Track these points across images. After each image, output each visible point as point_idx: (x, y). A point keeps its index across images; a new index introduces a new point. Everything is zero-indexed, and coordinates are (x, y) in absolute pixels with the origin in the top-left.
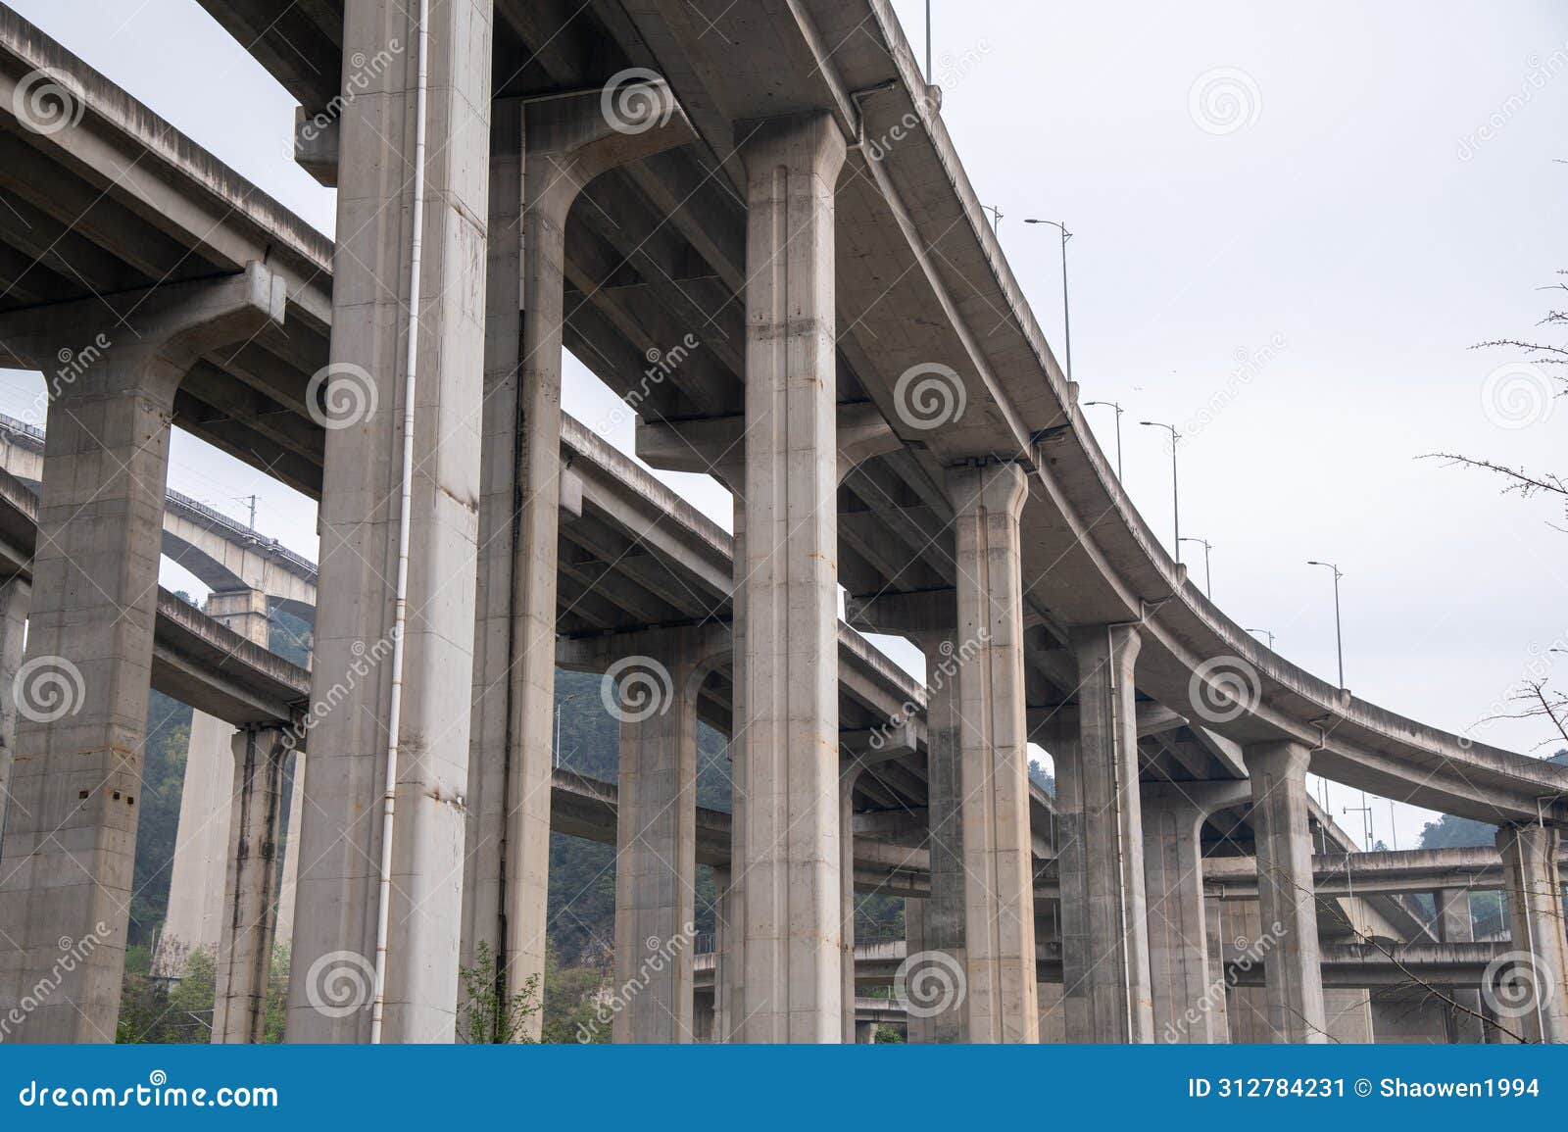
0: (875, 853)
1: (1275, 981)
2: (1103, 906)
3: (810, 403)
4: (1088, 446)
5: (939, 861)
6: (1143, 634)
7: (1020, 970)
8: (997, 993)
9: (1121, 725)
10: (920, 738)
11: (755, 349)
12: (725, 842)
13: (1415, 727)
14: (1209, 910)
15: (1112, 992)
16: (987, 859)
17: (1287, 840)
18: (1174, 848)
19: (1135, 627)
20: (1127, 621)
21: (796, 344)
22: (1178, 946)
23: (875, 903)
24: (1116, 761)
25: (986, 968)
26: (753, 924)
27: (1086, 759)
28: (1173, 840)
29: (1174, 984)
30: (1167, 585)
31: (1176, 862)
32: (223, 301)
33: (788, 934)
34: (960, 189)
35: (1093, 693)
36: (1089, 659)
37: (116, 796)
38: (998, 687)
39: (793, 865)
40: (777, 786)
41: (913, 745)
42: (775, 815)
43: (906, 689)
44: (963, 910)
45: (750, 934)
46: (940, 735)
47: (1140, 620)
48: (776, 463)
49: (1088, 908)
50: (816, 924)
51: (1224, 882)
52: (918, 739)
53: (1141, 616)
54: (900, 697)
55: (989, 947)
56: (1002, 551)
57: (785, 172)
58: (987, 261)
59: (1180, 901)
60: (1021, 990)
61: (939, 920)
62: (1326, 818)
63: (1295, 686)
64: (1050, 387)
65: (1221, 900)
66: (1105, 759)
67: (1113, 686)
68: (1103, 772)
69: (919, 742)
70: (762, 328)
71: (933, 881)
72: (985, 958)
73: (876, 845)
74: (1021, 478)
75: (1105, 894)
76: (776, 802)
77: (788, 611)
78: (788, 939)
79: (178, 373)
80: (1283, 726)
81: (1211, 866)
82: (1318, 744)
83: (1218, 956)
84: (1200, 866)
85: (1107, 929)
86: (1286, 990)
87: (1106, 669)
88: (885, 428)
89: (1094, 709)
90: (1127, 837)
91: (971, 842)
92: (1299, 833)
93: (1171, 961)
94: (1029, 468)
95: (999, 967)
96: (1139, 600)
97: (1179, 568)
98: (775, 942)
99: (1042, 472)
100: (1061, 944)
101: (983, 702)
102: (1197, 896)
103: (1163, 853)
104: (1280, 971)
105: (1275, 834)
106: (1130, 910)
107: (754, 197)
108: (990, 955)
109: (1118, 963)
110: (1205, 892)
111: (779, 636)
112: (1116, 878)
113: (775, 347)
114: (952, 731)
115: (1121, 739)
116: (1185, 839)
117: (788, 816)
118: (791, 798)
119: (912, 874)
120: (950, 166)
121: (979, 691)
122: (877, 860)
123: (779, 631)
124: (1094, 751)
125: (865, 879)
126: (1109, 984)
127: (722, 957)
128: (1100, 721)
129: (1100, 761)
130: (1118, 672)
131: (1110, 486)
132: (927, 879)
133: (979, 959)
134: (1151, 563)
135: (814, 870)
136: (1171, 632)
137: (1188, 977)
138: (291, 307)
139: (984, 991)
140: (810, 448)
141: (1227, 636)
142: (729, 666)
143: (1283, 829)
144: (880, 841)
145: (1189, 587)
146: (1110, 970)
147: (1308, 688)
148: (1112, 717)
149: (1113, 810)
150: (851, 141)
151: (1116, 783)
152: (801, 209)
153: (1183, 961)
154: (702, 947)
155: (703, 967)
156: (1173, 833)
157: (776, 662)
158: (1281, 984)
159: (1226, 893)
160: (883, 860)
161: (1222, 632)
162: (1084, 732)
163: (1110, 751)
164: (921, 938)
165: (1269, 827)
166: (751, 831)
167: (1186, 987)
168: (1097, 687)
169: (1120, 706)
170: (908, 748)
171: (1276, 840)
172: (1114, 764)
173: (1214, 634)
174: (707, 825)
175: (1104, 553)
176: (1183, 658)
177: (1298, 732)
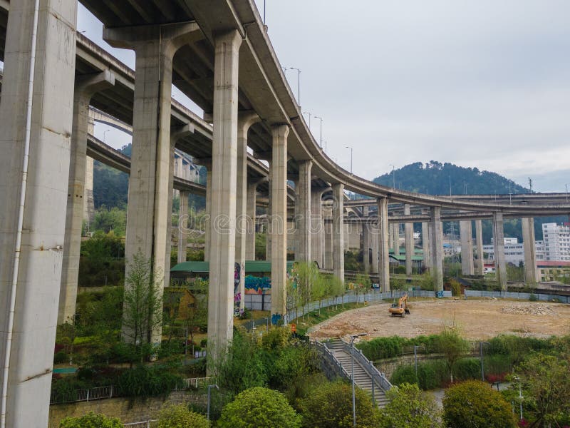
3: (230, 107)
4: (303, 121)
6: (312, 162)
11: (216, 92)
13: (364, 180)
14: (322, 210)
15: (303, 236)
17: (339, 203)
18: (317, 199)
20: (309, 160)
21: (227, 91)
24: (306, 189)
31: (317, 202)
32: (99, 79)
34: (273, 54)
35: (302, 175)
36: (301, 167)
37: (77, 196)
41: (267, 180)
48: (221, 123)
51: (326, 205)
52: (268, 178)
53: (313, 158)
56: (283, 145)
57: (225, 44)
58: (280, 75)
59: (317, 209)
63: (342, 173)
64: (294, 107)
67: (306, 173)
70: (218, 87)
74: (288, 128)
77: (223, 162)
79: (90, 96)
80: (339, 180)
82: (346, 184)
84: (322, 202)
87: (305, 170)
88: (258, 116)
90: (308, 205)
92: (341, 197)
94: (289, 126)
96: (313, 155)
97: (321, 149)
99: (292, 127)
102: (320, 208)
103: (315, 201)
105: (337, 197)
107: (217, 51)
110: (322, 207)
112: (305, 213)
113: (221, 92)
116: (319, 198)
120: (270, 48)
128: (303, 181)
130: (308, 170)
131: (308, 131)
134: (315, 148)
136: (318, 161)
138: (116, 81)
140: (230, 119)
143: (338, 201)
145: (323, 152)
146: (303, 231)
147: (345, 173)
149: (305, 199)
150: (243, 38)
152: (229, 54)
156: (317, 196)
159: (326, 207)
161: (329, 162)
162: (300, 183)
163: (305, 187)
165: (336, 195)
175: (306, 145)
176: (321, 167)
177: (343, 182)
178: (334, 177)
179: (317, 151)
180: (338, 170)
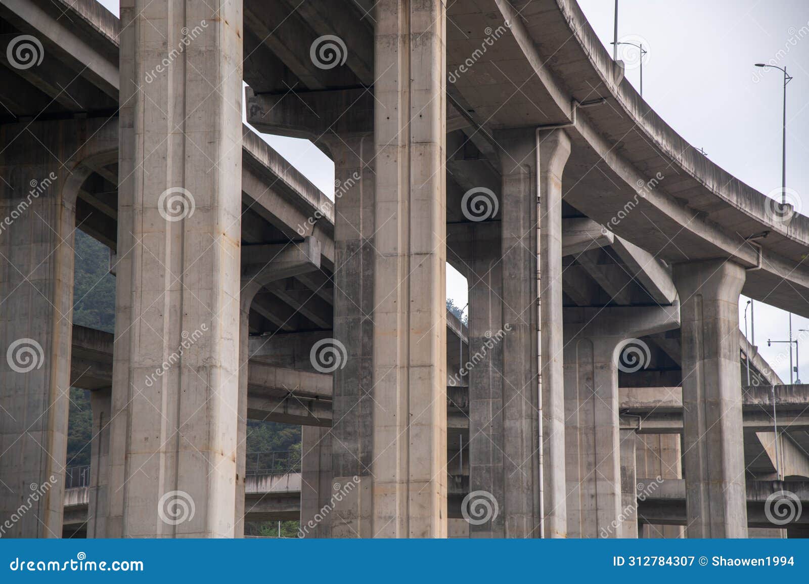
0: (271, 378)
1: (697, 514)
2: (519, 431)
5: (343, 382)
6: (573, 137)
7: (430, 494)
8: (405, 520)
9: (546, 237)
10: (325, 254)
12: (106, 363)
14: (625, 444)
15: (524, 522)
16: (399, 375)
17: (716, 366)
18: (590, 377)
19: (565, 130)
20: (557, 124)
22: (590, 480)
23: (267, 436)
24: (539, 276)
25: (394, 493)
26: (138, 436)
27: (506, 273)
28: (589, 368)
29: (584, 520)
30: (604, 85)
31: (592, 392)
33: (177, 446)
35: (517, 202)
36: (514, 165)
38: (417, 187)
39: (185, 371)
40: (169, 281)
41: (317, 262)
42: (167, 315)
43: (311, 200)
44: (369, 434)
45: (134, 447)
46: (348, 247)
47: (571, 123)
49: (501, 436)
50: (209, 436)
51: (640, 414)
52: (322, 255)
53: (572, 118)
54: (305, 210)
55: (398, 471)
56: (426, 36)
59: (595, 434)
60: (431, 516)
61: (341, 445)
62: (751, 349)
63: (734, 200)
65: (637, 433)
66: (527, 273)
67: (539, 195)
68: (524, 288)
69: (324, 259)
71: (335, 407)
72: (392, 482)
73: (273, 369)
75: (521, 416)
76: (167, 300)
77: (185, 85)
78: (177, 452)
80: (718, 243)
81: (628, 396)
82: (755, 263)
83: (632, 492)
84: (617, 397)
85: (522, 455)
86: (709, 524)
87: (532, 176)
89: (518, 220)
90: (547, 356)
91: (381, 358)
92: (729, 359)
93: (583, 495)
95: (408, 490)
96: (572, 100)
97: (615, 66)
98: (162, 456)
100: (468, 477)
101: (400, 205)
102: (613, 427)
103: (578, 383)
104: (703, 505)
105: (704, 359)
106: (547, 434)
108: (398, 478)
109: (533, 490)
110: (621, 424)
111: (175, 112)
112: (535, 401)
114: (362, 244)
115: (546, 253)
116: (602, 367)
117: (181, 315)
118: (185, 295)
119: (312, 401)
121: (396, 191)
122: (273, 385)
123: (175, 106)
124: (515, 266)
125: (259, 405)
126: (522, 513)
127: (98, 488)
128: (523, 233)
129: (522, 275)
130: (545, 179)
132: (328, 407)
133: (386, 483)
134: (586, 58)
135: (209, 376)
136: (604, 136)
137: (599, 512)
139: (390, 517)
141: (664, 142)
142: (113, 167)
143: (712, 352)
144: (278, 365)
145: (626, 86)
146: (524, 500)
147: (748, 202)
148: (536, 228)
149: (534, 329)
151: (538, 300)
153: (594, 496)
154: (74, 481)
155: (74, 501)
156: (590, 360)
157: (171, 142)
158: (704, 518)
159: (643, 425)
160: (279, 386)
161: (658, 138)
162: (505, 245)
163: (532, 265)
164: (318, 470)
165: (698, 352)
166: (137, 335)
167: (597, 524)
168: (522, 196)
169: (546, 218)
170: (311, 264)
171: (704, 365)
172: (536, 279)
173: (650, 140)
174: (85, 345)
176: (615, 166)
177: (733, 250)
178: (687, 223)
179: (596, 78)
180: (710, 184)
